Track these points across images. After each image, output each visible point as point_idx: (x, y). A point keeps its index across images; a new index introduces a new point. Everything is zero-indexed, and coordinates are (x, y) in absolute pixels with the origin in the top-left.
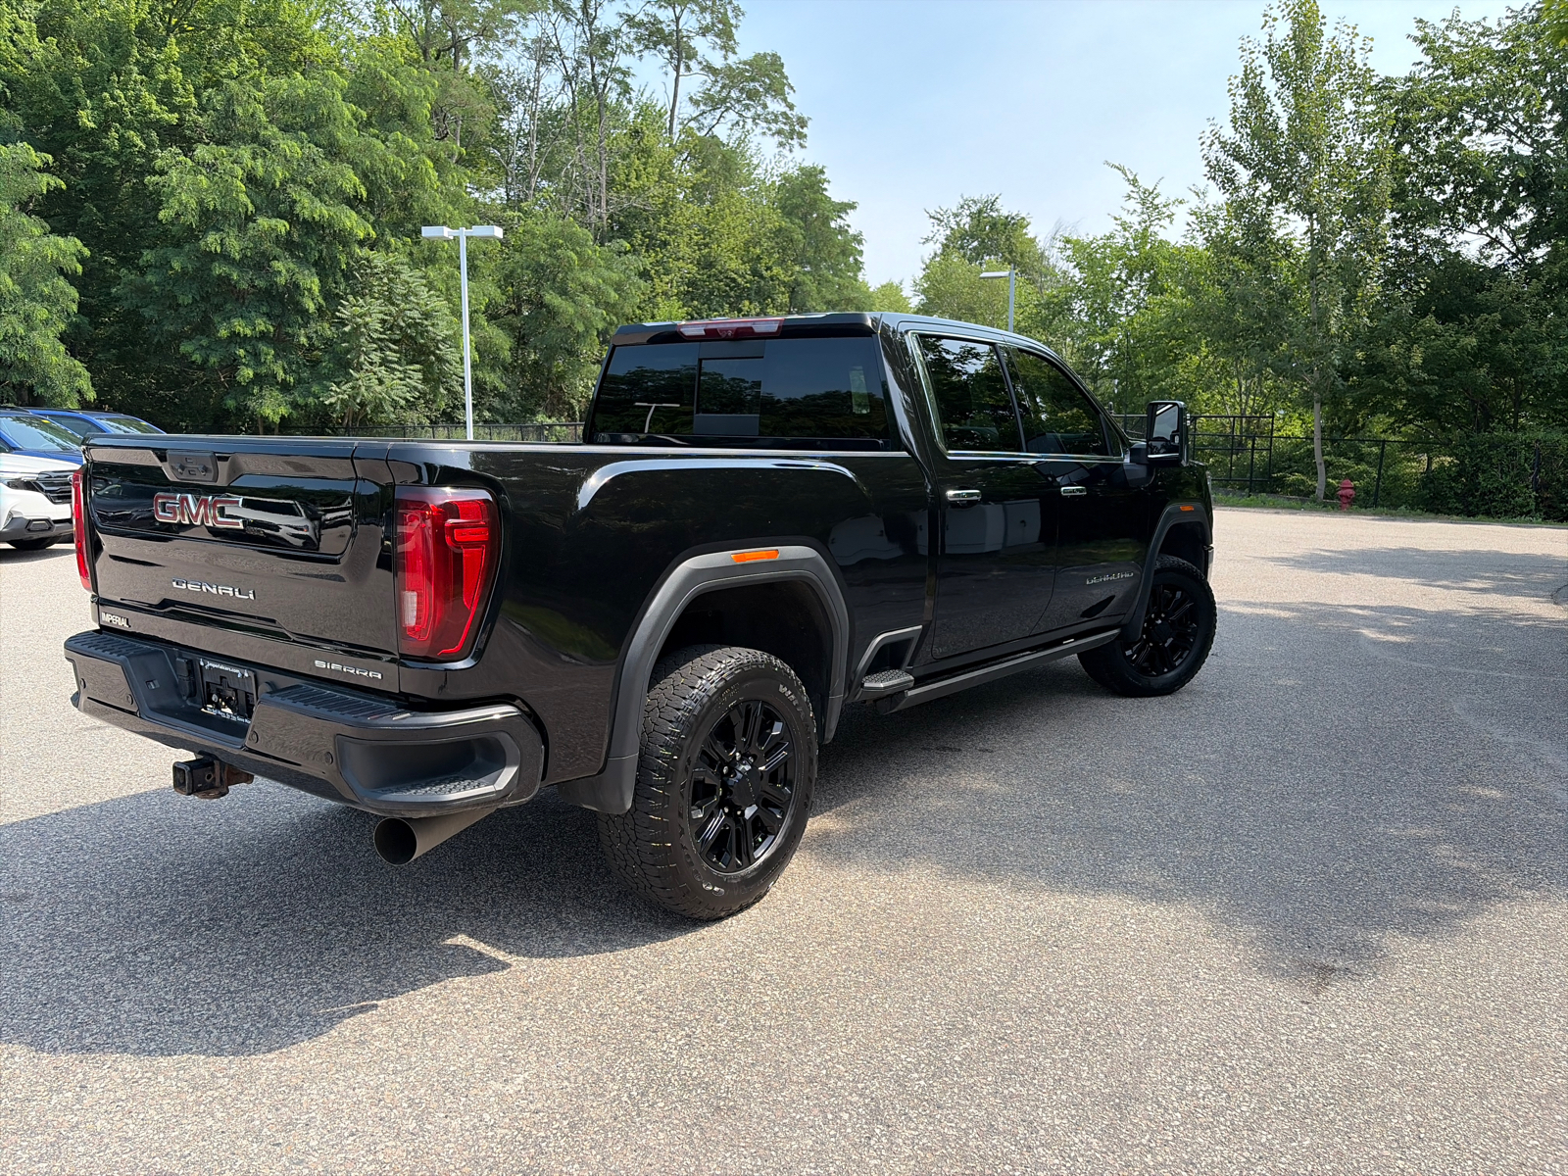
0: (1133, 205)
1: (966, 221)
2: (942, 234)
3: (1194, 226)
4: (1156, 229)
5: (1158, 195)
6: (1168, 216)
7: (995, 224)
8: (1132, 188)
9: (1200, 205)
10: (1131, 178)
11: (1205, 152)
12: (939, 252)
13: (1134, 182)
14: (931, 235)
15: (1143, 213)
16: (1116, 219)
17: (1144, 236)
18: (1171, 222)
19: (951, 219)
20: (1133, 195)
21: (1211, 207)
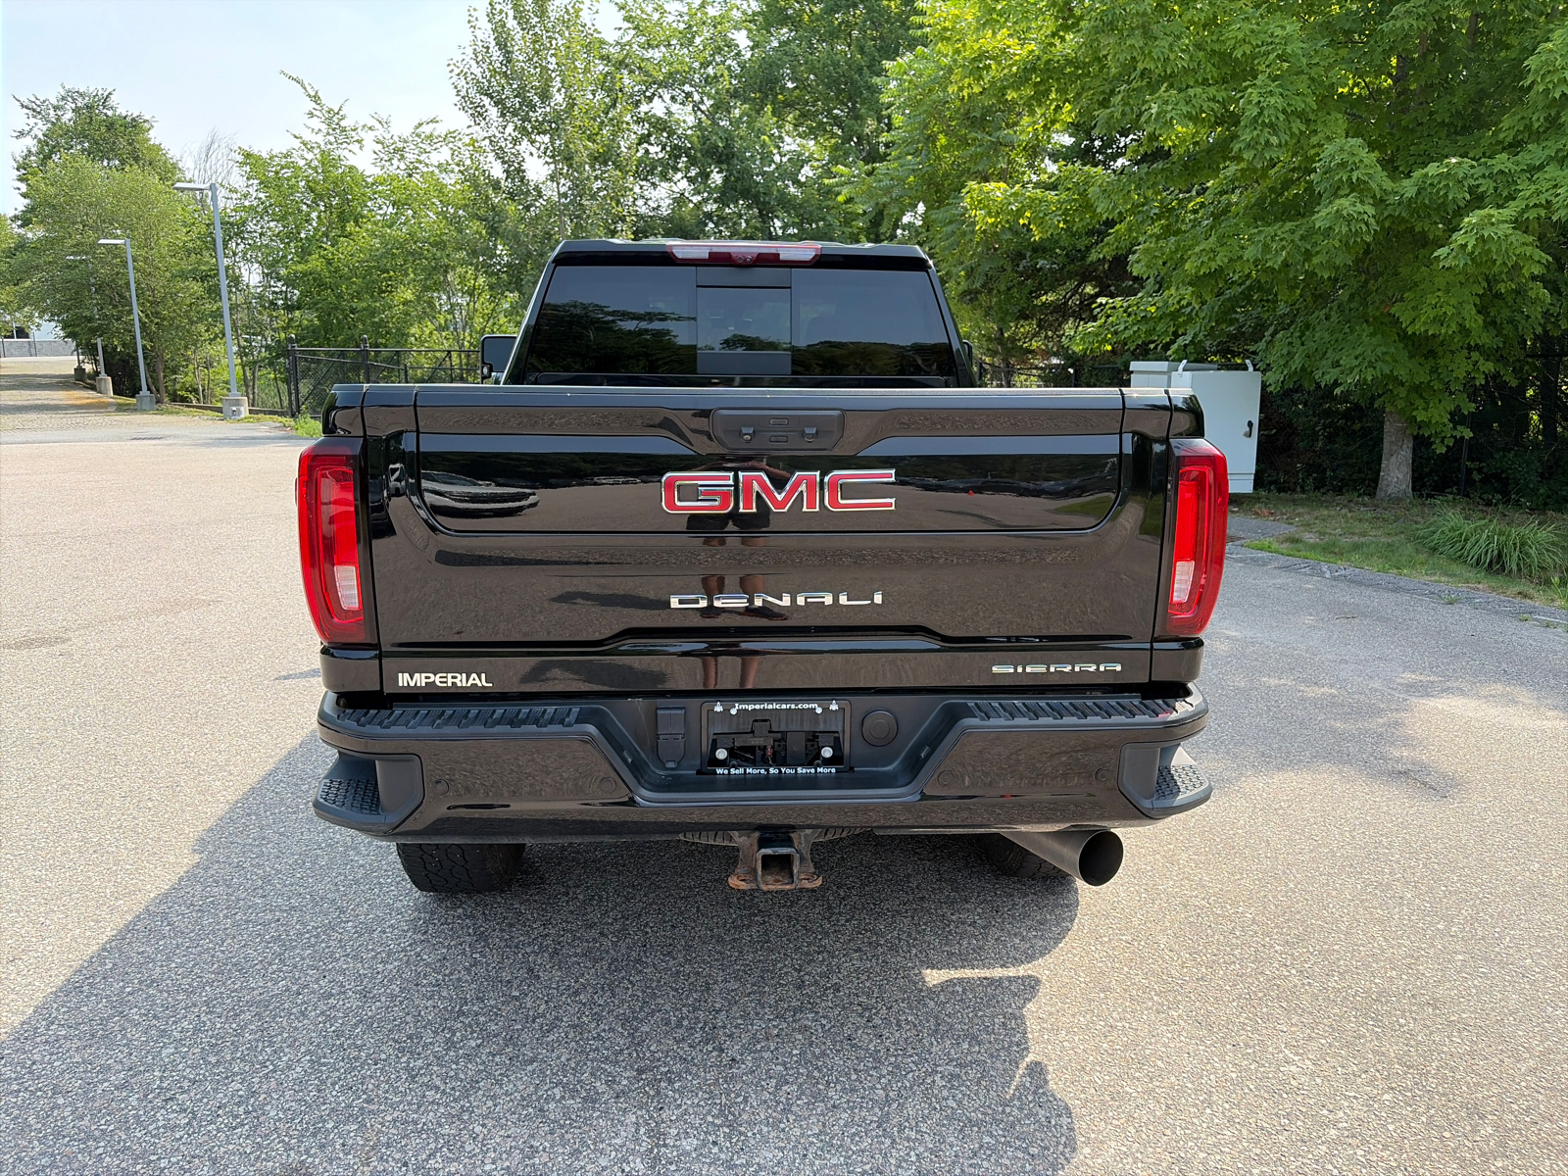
0: (316, 123)
1: (68, 116)
2: (41, 128)
3: (382, 155)
4: (346, 153)
5: (343, 118)
6: (357, 141)
7: (112, 124)
8: (313, 105)
9: (385, 135)
10: (313, 94)
11: (453, 80)
12: (34, 150)
13: (316, 99)
14: (27, 128)
15: (328, 134)
16: (295, 137)
17: (328, 161)
18: (361, 148)
19: (52, 112)
20: (315, 112)
21: (396, 139)
